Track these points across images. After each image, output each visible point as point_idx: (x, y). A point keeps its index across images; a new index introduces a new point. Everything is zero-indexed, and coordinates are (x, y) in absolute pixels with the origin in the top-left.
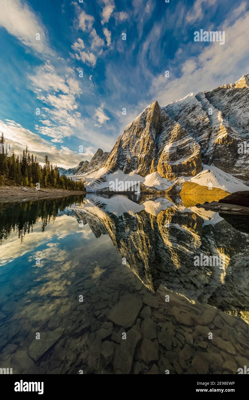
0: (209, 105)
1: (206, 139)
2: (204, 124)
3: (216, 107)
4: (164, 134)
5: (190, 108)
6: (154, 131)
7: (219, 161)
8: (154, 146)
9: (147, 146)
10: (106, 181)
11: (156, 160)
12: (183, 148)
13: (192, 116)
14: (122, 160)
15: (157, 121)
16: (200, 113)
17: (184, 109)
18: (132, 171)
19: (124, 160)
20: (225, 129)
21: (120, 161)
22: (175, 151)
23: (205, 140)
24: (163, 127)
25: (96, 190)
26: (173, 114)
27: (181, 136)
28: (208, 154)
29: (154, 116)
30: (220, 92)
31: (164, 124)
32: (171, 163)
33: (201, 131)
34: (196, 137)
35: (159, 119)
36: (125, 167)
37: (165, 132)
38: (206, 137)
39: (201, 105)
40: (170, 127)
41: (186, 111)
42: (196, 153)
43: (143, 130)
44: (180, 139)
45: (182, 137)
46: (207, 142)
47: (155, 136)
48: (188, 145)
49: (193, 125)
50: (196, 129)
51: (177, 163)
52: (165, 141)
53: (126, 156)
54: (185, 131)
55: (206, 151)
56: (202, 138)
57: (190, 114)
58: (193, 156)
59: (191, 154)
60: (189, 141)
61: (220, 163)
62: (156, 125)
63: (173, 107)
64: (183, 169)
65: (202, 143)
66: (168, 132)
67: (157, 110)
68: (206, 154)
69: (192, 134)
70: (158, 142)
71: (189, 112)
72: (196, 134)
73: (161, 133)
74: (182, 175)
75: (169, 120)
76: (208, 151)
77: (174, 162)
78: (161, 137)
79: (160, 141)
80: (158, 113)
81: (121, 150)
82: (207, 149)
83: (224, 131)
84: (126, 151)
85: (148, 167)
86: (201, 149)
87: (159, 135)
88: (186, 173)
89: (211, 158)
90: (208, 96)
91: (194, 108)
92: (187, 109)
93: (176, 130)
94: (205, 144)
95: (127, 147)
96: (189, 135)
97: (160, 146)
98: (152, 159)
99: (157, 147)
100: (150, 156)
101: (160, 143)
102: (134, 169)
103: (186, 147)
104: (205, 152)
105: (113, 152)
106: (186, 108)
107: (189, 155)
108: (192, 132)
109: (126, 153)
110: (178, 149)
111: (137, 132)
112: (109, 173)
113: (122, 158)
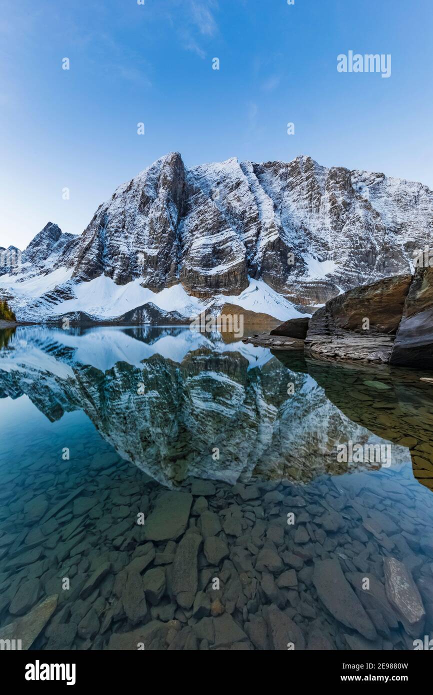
0: (258, 186)
1: (254, 239)
2: (252, 215)
3: (266, 192)
4: (191, 218)
5: (232, 182)
6: (173, 209)
7: (269, 274)
8: (176, 238)
9: (162, 235)
10: (72, 298)
11: (179, 263)
12: (221, 248)
13: (236, 196)
14: (110, 256)
15: (179, 191)
16: (246, 195)
17: (223, 181)
18: (132, 280)
19: (113, 255)
20: (277, 228)
21: (105, 256)
22: (210, 251)
23: (252, 240)
24: (190, 205)
25: (46, 318)
26: (207, 186)
27: (218, 227)
28: (255, 263)
29: (174, 180)
30: (272, 169)
31: (192, 198)
32: (204, 271)
33: (247, 224)
34: (240, 233)
35: (183, 188)
36: (116, 271)
37: (193, 214)
38: (254, 236)
39: (247, 182)
40: (201, 208)
41: (226, 186)
42: (240, 259)
43: (153, 202)
44: (218, 232)
45: (221, 229)
46: (254, 243)
47: (176, 218)
48: (229, 244)
49: (237, 212)
50: (241, 220)
51: (213, 272)
52: (195, 231)
53: (118, 248)
54: (225, 221)
55: (253, 257)
56: (249, 237)
57: (233, 193)
58: (237, 263)
59: (233, 259)
60: (231, 237)
61: (270, 277)
62: (178, 199)
63: (207, 173)
64: (222, 282)
65: (248, 243)
66: (200, 216)
67: (179, 169)
68: (253, 262)
69: (235, 227)
70: (182, 230)
71: (231, 190)
72: (241, 227)
73: (187, 215)
74: (220, 292)
75: (201, 195)
76: (256, 257)
77: (208, 270)
78: (187, 221)
79: (185, 229)
80: (182, 176)
81: (107, 235)
82: (255, 254)
83: (275, 230)
84: (118, 239)
85: (164, 275)
86: (247, 253)
87: (183, 218)
88: (227, 289)
89: (259, 269)
90: (256, 171)
91: (238, 184)
92: (228, 183)
93: (212, 215)
94: (252, 246)
95: (121, 230)
96: (231, 229)
97: (186, 238)
98: (172, 261)
99: (180, 240)
100: (167, 254)
101: (185, 234)
102: (137, 275)
103: (227, 247)
104: (252, 259)
105: (87, 236)
106: (227, 181)
107: (230, 261)
108: (234, 223)
109: (118, 243)
110: (214, 247)
111: (142, 203)
112: (78, 281)
113: (110, 250)
